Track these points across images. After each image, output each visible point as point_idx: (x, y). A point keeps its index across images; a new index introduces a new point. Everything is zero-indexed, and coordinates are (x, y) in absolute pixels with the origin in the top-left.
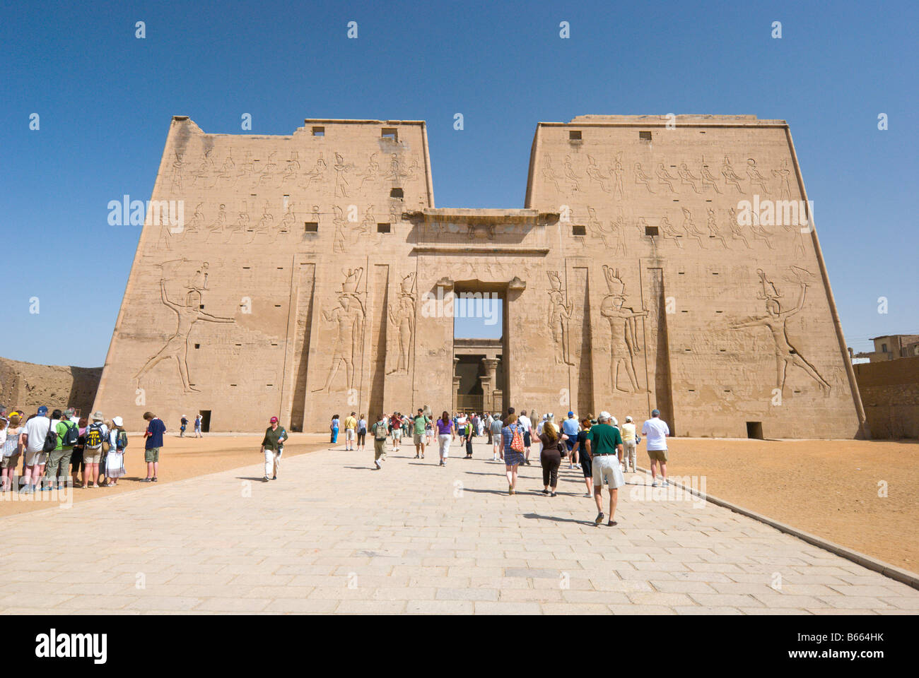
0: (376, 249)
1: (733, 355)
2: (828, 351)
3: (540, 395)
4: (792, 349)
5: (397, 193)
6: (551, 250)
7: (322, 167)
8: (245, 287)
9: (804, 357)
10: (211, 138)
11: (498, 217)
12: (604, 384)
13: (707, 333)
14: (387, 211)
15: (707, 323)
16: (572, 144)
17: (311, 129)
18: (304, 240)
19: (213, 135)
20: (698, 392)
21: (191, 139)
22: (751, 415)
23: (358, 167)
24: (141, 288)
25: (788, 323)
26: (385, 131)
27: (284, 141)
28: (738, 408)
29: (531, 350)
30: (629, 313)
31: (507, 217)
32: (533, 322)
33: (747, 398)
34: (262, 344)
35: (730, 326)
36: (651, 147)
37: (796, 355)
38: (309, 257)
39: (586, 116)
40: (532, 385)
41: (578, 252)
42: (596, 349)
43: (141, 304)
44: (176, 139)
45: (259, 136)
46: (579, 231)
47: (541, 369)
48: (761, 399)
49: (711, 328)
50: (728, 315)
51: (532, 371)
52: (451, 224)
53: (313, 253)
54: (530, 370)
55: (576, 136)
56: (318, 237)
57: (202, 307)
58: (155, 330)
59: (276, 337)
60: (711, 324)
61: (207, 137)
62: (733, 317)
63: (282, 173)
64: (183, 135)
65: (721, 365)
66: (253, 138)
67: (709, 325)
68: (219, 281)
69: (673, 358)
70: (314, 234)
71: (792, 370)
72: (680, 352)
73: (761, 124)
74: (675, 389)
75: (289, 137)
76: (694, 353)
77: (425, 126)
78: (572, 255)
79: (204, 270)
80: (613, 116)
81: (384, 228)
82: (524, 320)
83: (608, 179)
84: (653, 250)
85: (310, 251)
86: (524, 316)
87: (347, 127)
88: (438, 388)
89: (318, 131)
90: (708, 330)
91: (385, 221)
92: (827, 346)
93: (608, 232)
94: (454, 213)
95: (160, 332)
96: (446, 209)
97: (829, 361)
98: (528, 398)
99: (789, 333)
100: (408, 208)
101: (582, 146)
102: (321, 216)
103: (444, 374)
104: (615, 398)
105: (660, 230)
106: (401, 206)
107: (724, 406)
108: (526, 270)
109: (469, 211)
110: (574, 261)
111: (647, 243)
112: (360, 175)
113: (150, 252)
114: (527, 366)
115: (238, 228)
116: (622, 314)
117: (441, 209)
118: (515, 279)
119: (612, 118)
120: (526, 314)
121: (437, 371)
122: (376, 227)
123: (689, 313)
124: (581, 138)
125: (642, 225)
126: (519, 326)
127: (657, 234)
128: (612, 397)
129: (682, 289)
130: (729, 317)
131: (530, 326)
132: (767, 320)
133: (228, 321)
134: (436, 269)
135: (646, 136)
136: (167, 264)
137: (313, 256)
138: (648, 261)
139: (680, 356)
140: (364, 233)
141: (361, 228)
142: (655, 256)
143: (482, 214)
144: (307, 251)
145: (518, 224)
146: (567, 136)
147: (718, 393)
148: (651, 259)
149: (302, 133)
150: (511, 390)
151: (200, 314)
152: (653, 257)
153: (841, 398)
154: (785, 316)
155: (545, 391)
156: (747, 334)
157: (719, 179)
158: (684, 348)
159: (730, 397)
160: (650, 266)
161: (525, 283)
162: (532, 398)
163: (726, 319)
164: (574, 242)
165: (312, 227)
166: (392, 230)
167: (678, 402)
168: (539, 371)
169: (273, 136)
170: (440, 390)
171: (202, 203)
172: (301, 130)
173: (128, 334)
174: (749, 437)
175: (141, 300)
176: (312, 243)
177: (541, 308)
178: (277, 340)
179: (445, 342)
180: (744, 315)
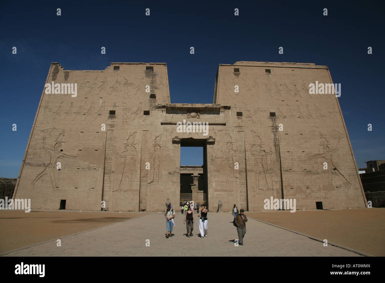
0: (143, 123)
1: (310, 171)
2: (349, 169)
3: (223, 193)
4: (334, 168)
5: (153, 96)
6: (226, 123)
7: (118, 84)
8: (81, 141)
9: (339, 171)
10: (68, 72)
11: (202, 108)
12: (253, 187)
13: (299, 162)
14: (148, 105)
15: (298, 157)
16: (235, 74)
17: (113, 67)
18: (109, 119)
19: (69, 71)
20: (294, 189)
21: (59, 73)
22: (318, 199)
23: (134, 84)
24: (35, 141)
25: (333, 156)
26: (148, 68)
27: (101, 73)
28: (312, 196)
29: (218, 171)
30: (263, 153)
31: (206, 108)
32: (218, 158)
33: (316, 191)
34: (89, 168)
35: (308, 158)
36: (270, 76)
37: (336, 170)
38: (111, 127)
39: (241, 62)
40: (219, 188)
41: (239, 124)
42: (249, 170)
43: (34, 149)
44: (53, 73)
45: (89, 71)
46: (239, 114)
47: (223, 181)
48: (322, 191)
49: (300, 159)
50: (307, 153)
51: (219, 181)
52: (179, 111)
53: (113, 125)
54: (217, 181)
55: (237, 70)
56: (115, 117)
57: (62, 150)
58: (41, 161)
59: (96, 165)
60: (300, 158)
61: (66, 72)
62: (310, 154)
63: (99, 87)
64: (56, 71)
65: (304, 176)
66: (87, 72)
67: (299, 158)
68: (70, 138)
69: (283, 174)
70: (114, 116)
71: (335, 177)
72: (287, 171)
73: (317, 68)
74: (285, 188)
75: (103, 71)
76: (293, 171)
77: (166, 65)
78: (237, 126)
79: (63, 133)
80: (253, 62)
81: (147, 113)
82: (214, 157)
83: (252, 90)
84: (273, 123)
85: (112, 124)
86: (214, 155)
87: (130, 66)
88: (174, 190)
89: (117, 68)
90: (299, 160)
91: (147, 109)
92: (349, 166)
93: (253, 115)
94: (180, 106)
95: (43, 162)
96: (177, 104)
97: (350, 173)
98: (217, 195)
99: (333, 161)
100: (159, 104)
101: (240, 75)
102: (117, 108)
103: (176, 183)
104: (258, 193)
105: (276, 114)
106: (155, 102)
107: (306, 195)
108: (215, 133)
109: (187, 105)
110: (238, 128)
111: (271, 120)
112: (136, 88)
113: (39, 125)
114: (216, 179)
115: (79, 113)
116: (260, 154)
117: (174, 104)
118: (210, 137)
119: (253, 63)
120: (215, 154)
121: (173, 182)
122: (143, 112)
123: (290, 153)
124: (239, 72)
125: (268, 112)
126: (212, 160)
127: (275, 116)
128: (256, 193)
129: (287, 141)
130: (307, 154)
131: (218, 160)
132: (323, 155)
133: (74, 157)
134: (172, 132)
135: (268, 71)
136: (47, 130)
137: (113, 126)
138: (272, 128)
139: (286, 172)
140: (137, 116)
141: (136, 113)
142: (274, 126)
143: (194, 107)
144: (111, 124)
145: (211, 111)
146: (233, 71)
147: (304, 190)
148: (273, 128)
149: (109, 69)
150: (209, 191)
151: (61, 154)
152: (273, 127)
153: (355, 189)
154: (331, 153)
155: (225, 191)
156: (315, 162)
157: (301, 91)
158: (288, 169)
159: (308, 191)
160: (272, 131)
161: (215, 139)
162: (219, 195)
163: (307, 155)
164: (238, 120)
165: (112, 113)
166: (150, 114)
167: (286, 194)
168: (222, 182)
169: (96, 71)
170: (174, 191)
171: (63, 102)
172: (109, 68)
173: (29, 163)
174: (317, 209)
175: (35, 147)
176: (113, 120)
177: (222, 151)
178: (96, 167)
179: (177, 168)
180: (314, 153)
